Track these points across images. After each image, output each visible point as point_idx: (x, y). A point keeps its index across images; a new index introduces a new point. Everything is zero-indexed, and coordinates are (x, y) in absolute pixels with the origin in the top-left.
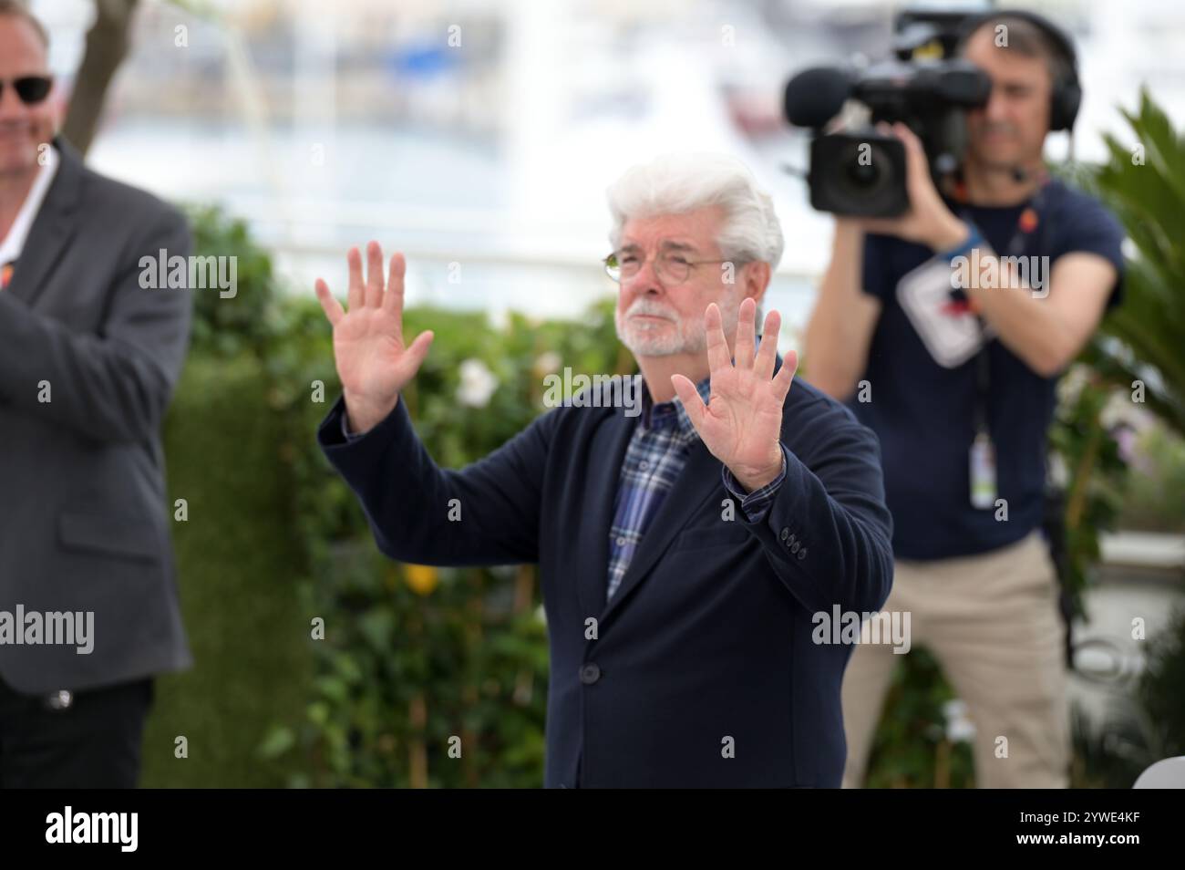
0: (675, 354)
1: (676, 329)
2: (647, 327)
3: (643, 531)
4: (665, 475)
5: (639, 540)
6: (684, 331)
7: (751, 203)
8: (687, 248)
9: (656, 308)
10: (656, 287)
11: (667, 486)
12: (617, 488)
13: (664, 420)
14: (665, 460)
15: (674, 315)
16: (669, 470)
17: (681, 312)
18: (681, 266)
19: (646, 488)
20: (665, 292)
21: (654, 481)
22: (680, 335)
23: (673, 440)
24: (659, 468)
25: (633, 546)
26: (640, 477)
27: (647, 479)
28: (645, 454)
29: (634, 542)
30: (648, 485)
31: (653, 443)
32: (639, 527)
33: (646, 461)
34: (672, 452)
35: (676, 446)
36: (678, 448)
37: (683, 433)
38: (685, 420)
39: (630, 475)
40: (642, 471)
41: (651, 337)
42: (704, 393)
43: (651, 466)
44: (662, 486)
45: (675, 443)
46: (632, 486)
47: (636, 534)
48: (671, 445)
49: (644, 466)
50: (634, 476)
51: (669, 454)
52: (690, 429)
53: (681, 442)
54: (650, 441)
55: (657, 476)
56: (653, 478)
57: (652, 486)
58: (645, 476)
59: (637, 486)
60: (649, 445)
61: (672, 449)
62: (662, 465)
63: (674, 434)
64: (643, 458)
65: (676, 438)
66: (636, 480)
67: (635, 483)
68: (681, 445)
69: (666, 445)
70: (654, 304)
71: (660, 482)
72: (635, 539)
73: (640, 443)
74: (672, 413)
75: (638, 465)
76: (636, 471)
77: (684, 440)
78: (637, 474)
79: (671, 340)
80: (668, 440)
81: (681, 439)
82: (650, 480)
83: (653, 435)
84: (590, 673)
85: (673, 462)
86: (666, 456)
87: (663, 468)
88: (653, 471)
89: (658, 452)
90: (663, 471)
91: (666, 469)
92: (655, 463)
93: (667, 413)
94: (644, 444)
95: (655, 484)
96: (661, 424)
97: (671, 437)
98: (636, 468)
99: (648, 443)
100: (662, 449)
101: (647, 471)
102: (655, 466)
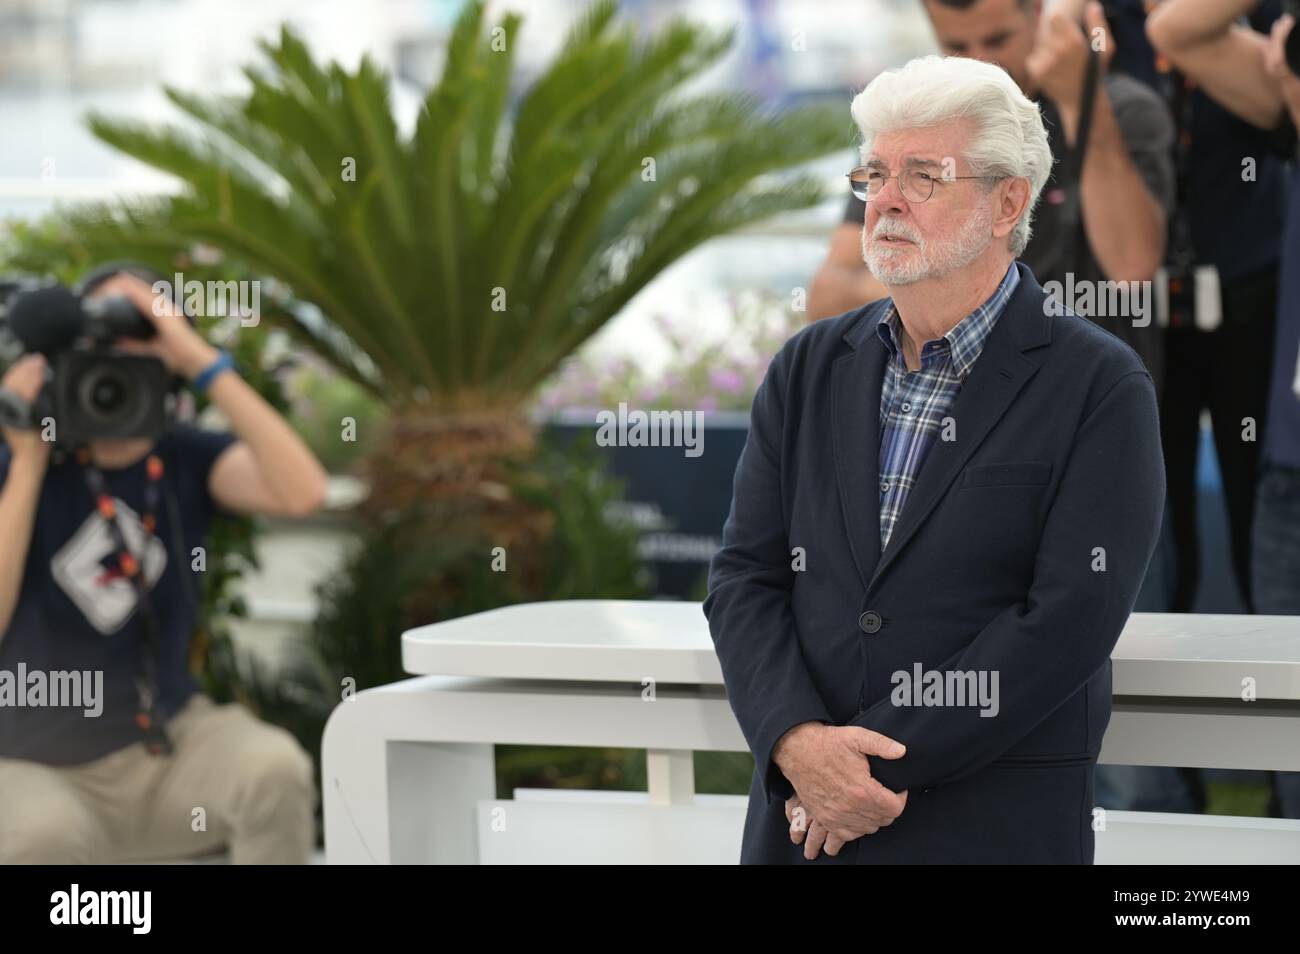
0: (921, 280)
1: (919, 252)
2: (889, 253)
3: (916, 477)
4: (935, 415)
5: (912, 485)
6: (928, 254)
8: (931, 164)
9: (899, 227)
10: (899, 205)
11: (939, 427)
12: (878, 434)
13: (933, 358)
14: (935, 400)
15: (917, 236)
16: (941, 411)
17: (922, 230)
18: (924, 181)
19: (913, 430)
20: (908, 209)
21: (923, 423)
22: (924, 258)
23: (940, 379)
24: (926, 409)
25: (907, 492)
26: (902, 419)
27: (912, 421)
28: (908, 395)
29: (908, 487)
30: (915, 427)
31: (917, 383)
32: (912, 472)
33: (909, 402)
34: (941, 392)
35: (944, 385)
36: (949, 387)
37: (955, 371)
38: (958, 356)
39: (891, 417)
40: (904, 413)
41: (894, 265)
42: (975, 326)
43: (915, 408)
44: (934, 428)
45: (942, 382)
46: (894, 429)
47: (910, 479)
48: (938, 384)
49: (906, 408)
50: (896, 419)
51: (936, 394)
52: (963, 366)
53: (951, 381)
54: (915, 381)
55: (925, 418)
56: (921, 420)
57: (921, 428)
58: (909, 418)
59: (900, 428)
60: (912, 386)
61: (939, 389)
62: (930, 406)
63: (942, 373)
64: (906, 399)
65: (944, 377)
66: (898, 422)
67: (897, 426)
68: (952, 384)
69: (932, 385)
70: (897, 224)
71: (932, 424)
72: (909, 483)
73: (904, 382)
74: (942, 350)
75: (900, 407)
76: (898, 413)
77: (956, 379)
78: (900, 416)
79: (915, 266)
80: (935, 379)
81: (950, 378)
82: (917, 422)
83: (918, 374)
84: (871, 622)
85: (946, 402)
86: (932, 396)
87: (932, 410)
88: (919, 413)
89: (923, 392)
90: (933, 412)
91: (936, 410)
92: (919, 404)
93: (937, 351)
94: (908, 384)
95: (925, 426)
96: (930, 363)
97: (938, 376)
98: (898, 409)
99: (912, 383)
100: (926, 389)
101: (910, 413)
102: (920, 407)
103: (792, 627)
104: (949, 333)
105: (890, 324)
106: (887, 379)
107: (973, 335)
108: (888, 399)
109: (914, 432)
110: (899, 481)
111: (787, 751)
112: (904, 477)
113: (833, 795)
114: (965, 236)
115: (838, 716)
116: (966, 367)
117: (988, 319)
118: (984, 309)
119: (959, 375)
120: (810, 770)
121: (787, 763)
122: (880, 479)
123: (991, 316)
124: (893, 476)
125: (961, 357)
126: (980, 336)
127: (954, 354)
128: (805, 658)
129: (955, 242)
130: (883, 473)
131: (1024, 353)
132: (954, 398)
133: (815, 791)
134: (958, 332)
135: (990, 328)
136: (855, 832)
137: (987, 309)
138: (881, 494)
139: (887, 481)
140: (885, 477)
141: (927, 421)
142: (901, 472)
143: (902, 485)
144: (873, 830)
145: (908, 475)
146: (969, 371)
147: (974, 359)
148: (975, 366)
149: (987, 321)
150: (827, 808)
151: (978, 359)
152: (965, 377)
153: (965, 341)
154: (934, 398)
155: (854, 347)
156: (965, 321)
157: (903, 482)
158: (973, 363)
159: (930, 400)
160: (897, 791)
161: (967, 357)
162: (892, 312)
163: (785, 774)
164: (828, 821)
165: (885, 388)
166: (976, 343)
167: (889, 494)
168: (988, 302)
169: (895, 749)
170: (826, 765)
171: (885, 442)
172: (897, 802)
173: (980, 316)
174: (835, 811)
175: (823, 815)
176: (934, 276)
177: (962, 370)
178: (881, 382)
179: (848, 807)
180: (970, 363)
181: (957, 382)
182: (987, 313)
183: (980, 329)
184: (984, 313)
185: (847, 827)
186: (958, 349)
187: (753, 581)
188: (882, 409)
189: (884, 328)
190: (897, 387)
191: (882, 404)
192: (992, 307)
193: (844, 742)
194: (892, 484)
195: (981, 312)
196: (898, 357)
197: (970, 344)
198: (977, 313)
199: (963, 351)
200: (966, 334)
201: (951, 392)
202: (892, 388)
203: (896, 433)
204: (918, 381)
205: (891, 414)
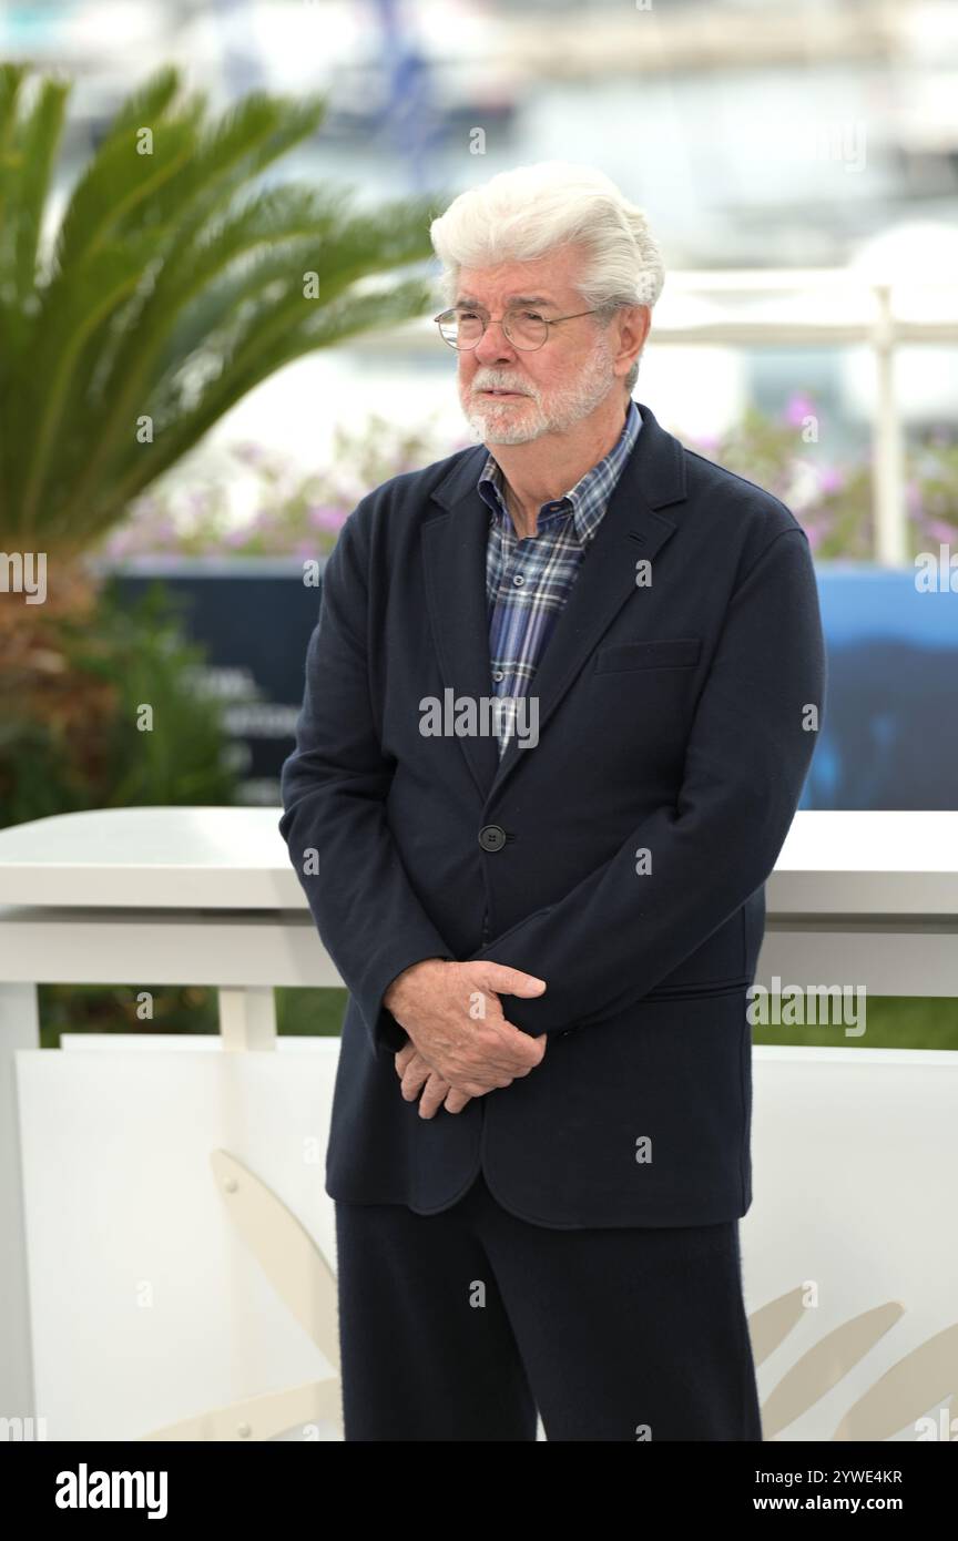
1: (536, 406)
2: (499, 410)
3: (536, 663)
4: (555, 590)
5: (533, 673)
6: (546, 407)
7: (619, 233)
8: (542, 302)
9: (509, 380)
10: (507, 355)
11: (559, 603)
12: (487, 614)
13: (550, 522)
14: (552, 572)
15: (531, 388)
16: (562, 584)
17: (539, 383)
18: (535, 324)
19: (529, 608)
20: (518, 358)
21: (541, 599)
22: (542, 414)
23: (558, 546)
24: (543, 582)
25: (526, 682)
26: (515, 595)
27: (526, 597)
28: (520, 566)
29: (527, 676)
30: (532, 604)
31: (532, 552)
32: (531, 658)
33: (521, 574)
34: (560, 561)
35: (563, 553)
36: (569, 555)
37: (576, 536)
38: (581, 519)
39: (502, 593)
40: (517, 587)
41: (507, 424)
42: (599, 482)
43: (529, 580)
44: (554, 605)
45: (560, 550)
46: (505, 607)
47: (529, 666)
48: (556, 551)
49: (519, 581)
50: (507, 594)
51: (554, 564)
52: (585, 529)
53: (572, 549)
54: (528, 549)
55: (543, 593)
56: (538, 595)
57: (539, 605)
59: (513, 606)
60: (525, 554)
61: (557, 557)
62: (548, 578)
63: (561, 539)
64: (518, 570)
65: (563, 543)
66: (510, 599)
67: (509, 604)
68: (572, 553)
69: (549, 553)
70: (506, 376)
71: (553, 601)
72: (528, 671)
73: (515, 551)
74: (562, 512)
75: (511, 580)
76: (509, 588)
77: (580, 546)
78: (512, 591)
79: (531, 423)
80: (552, 545)
81: (570, 545)
82: (533, 598)
83: (532, 541)
84: (492, 838)
85: (566, 572)
86: (550, 567)
87: (550, 583)
88: (535, 587)
89: (538, 562)
90: (552, 586)
91: (556, 583)
92: (534, 576)
93: (556, 515)
94: (520, 553)
95: (544, 603)
96: (547, 527)
97: (556, 542)
98: (509, 583)
99: (524, 551)
100: (542, 558)
101: (525, 588)
102: (536, 580)
103: (393, 846)
104: (571, 493)
105: (493, 482)
106: (492, 546)
107: (596, 493)
108: (495, 570)
109: (531, 609)
110: (516, 668)
111: (402, 994)
112: (522, 665)
113: (459, 1044)
114: (585, 381)
115: (462, 950)
116: (589, 531)
117: (613, 471)
118: (608, 461)
119: (581, 541)
120: (431, 1015)
121: (402, 1009)
122: (491, 667)
123: (616, 469)
124: (508, 664)
125: (584, 520)
126: (604, 494)
127: (577, 517)
128: (414, 886)
129: (576, 390)
130: (495, 659)
131: (655, 511)
132: (575, 568)
133: (437, 1040)
134: (580, 491)
135: (614, 484)
136: (484, 1086)
137: (612, 461)
138: (494, 684)
139: (500, 669)
140: (497, 664)
141: (545, 596)
142: (517, 659)
143: (520, 674)
144: (506, 1082)
145: (526, 662)
146: (592, 536)
147: (598, 521)
148: (599, 530)
149: (611, 475)
150: (453, 1059)
151: (602, 521)
152: (589, 543)
153: (588, 501)
154: (552, 568)
155: (447, 508)
156: (587, 477)
157: (521, 669)
158: (599, 526)
159: (547, 571)
160: (534, 1035)
161: (591, 520)
162: (494, 467)
163: (399, 1021)
164: (453, 1074)
165: (490, 558)
166: (600, 502)
167: (504, 684)
168: (613, 452)
169: (533, 987)
170: (449, 1009)
171: (495, 621)
172: (534, 1048)
173: (605, 470)
174: (461, 1062)
175: (447, 1067)
176: (553, 432)
177: (585, 536)
178: (485, 549)
179: (477, 1057)
180: (593, 527)
181: (578, 549)
182: (611, 467)
183: (604, 485)
184: (608, 466)
185: (476, 1080)
186: (581, 511)
187: (340, 792)
188: (488, 583)
189: (487, 486)
190: (506, 556)
191: (488, 578)
192: (618, 458)
193: (471, 980)
194: (507, 673)
195: (605, 465)
196: (506, 520)
197: (594, 503)
198: (601, 466)
199: (586, 512)
200: (589, 492)
201: (572, 562)
202: (498, 557)
203: (507, 611)
204: (533, 549)
205: (501, 589)
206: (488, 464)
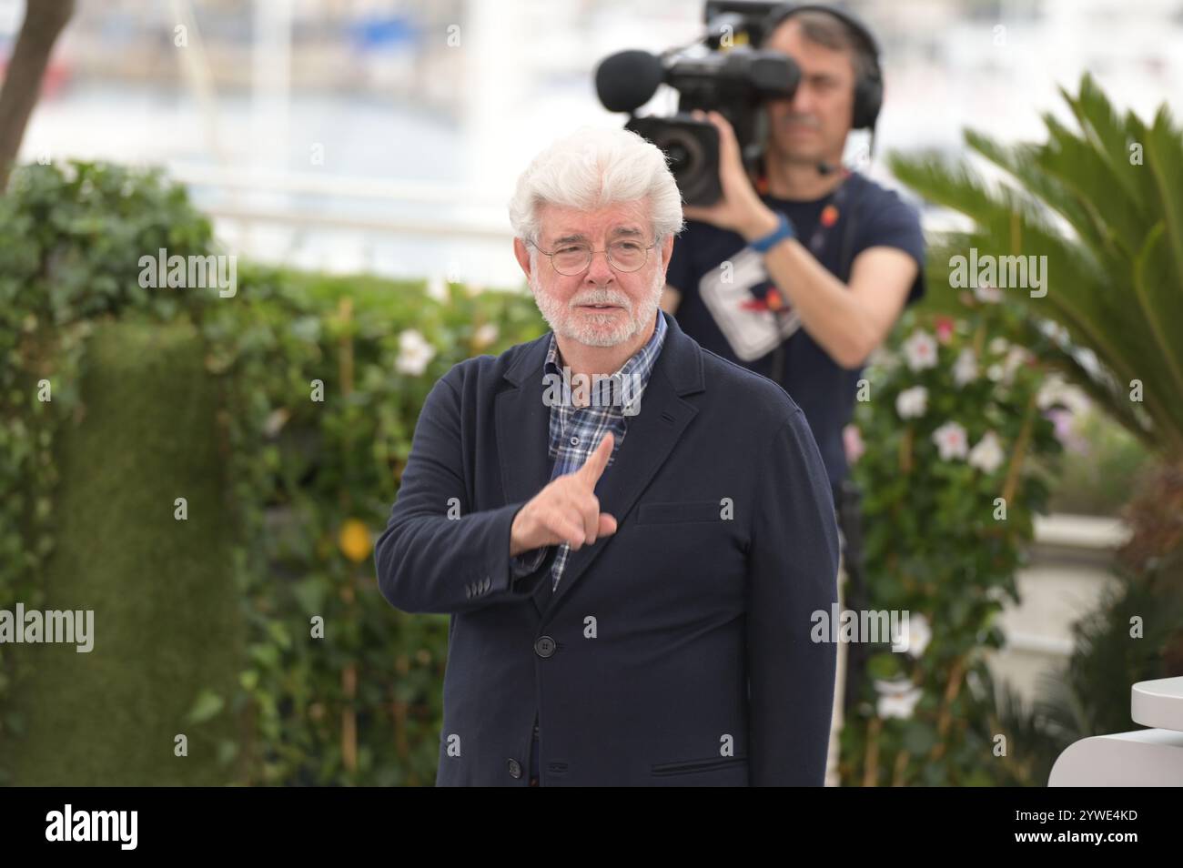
1: (628, 315)
2: (602, 320)
8: (636, 232)
9: (612, 296)
14: (600, 435)
15: (626, 301)
17: (632, 297)
18: (628, 251)
20: (616, 278)
23: (604, 414)
24: (593, 443)
26: (571, 453)
27: (582, 454)
28: (575, 430)
30: (585, 460)
31: (584, 419)
33: (577, 436)
34: (605, 426)
35: (608, 420)
36: (612, 421)
39: (562, 451)
40: (573, 446)
41: (610, 330)
42: (638, 366)
43: (582, 441)
45: (606, 417)
46: (563, 461)
48: (603, 419)
49: (575, 441)
50: (565, 452)
51: (602, 428)
53: (614, 417)
54: (581, 417)
55: (592, 451)
56: (589, 453)
58: (578, 451)
59: (570, 461)
60: (580, 421)
61: (604, 424)
62: (597, 439)
64: (573, 433)
65: (608, 412)
66: (567, 455)
67: (567, 459)
68: (614, 419)
69: (597, 420)
73: (572, 418)
75: (568, 440)
76: (567, 446)
77: (621, 414)
78: (569, 449)
79: (626, 329)
80: (600, 414)
81: (613, 414)
82: (586, 455)
83: (585, 410)
84: (545, 647)
86: (598, 430)
88: (587, 447)
89: (589, 427)
92: (585, 438)
94: (576, 419)
97: (602, 412)
98: (567, 443)
99: (579, 418)
100: (593, 424)
101: (580, 446)
102: (589, 441)
104: (619, 372)
105: (556, 363)
108: (554, 434)
117: (649, 358)
118: (646, 351)
126: (641, 376)
131: (682, 397)
134: (626, 372)
137: (648, 350)
149: (647, 362)
154: (600, 432)
155: (517, 384)
156: (630, 361)
159: (596, 434)
162: (555, 352)
165: (551, 424)
168: (648, 344)
171: (554, 473)
173: (642, 356)
181: (619, 417)
183: (642, 369)
184: (646, 354)
188: (551, 445)
189: (550, 369)
190: (564, 424)
192: (652, 349)
198: (640, 353)
201: (613, 426)
203: (566, 465)
204: (585, 418)
205: (561, 447)
206: (550, 351)
